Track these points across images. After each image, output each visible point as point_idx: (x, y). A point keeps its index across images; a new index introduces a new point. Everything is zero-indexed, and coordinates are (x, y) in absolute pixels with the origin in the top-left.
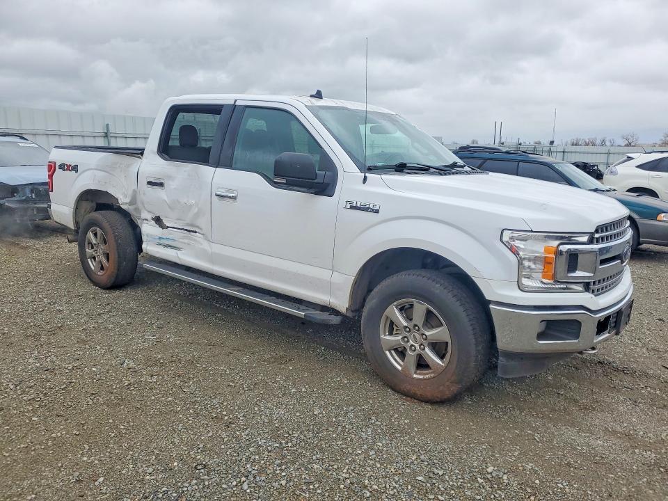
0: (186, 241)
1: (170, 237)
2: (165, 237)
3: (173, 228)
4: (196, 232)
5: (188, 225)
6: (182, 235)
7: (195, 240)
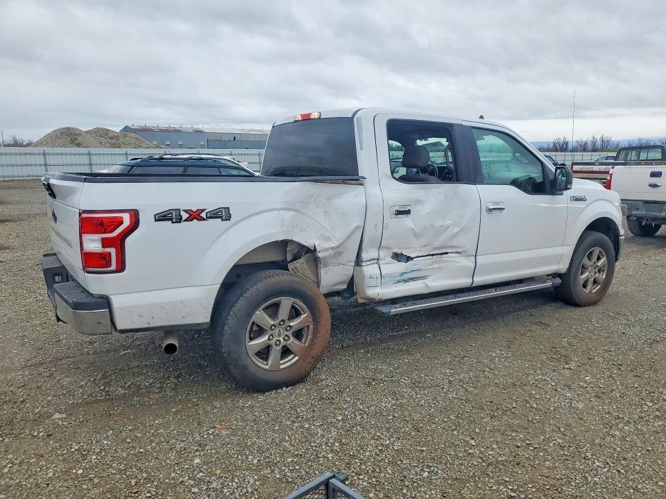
0: (436, 266)
1: (416, 268)
2: (409, 271)
3: (418, 257)
4: (446, 253)
5: (436, 248)
6: (431, 261)
7: (447, 262)
